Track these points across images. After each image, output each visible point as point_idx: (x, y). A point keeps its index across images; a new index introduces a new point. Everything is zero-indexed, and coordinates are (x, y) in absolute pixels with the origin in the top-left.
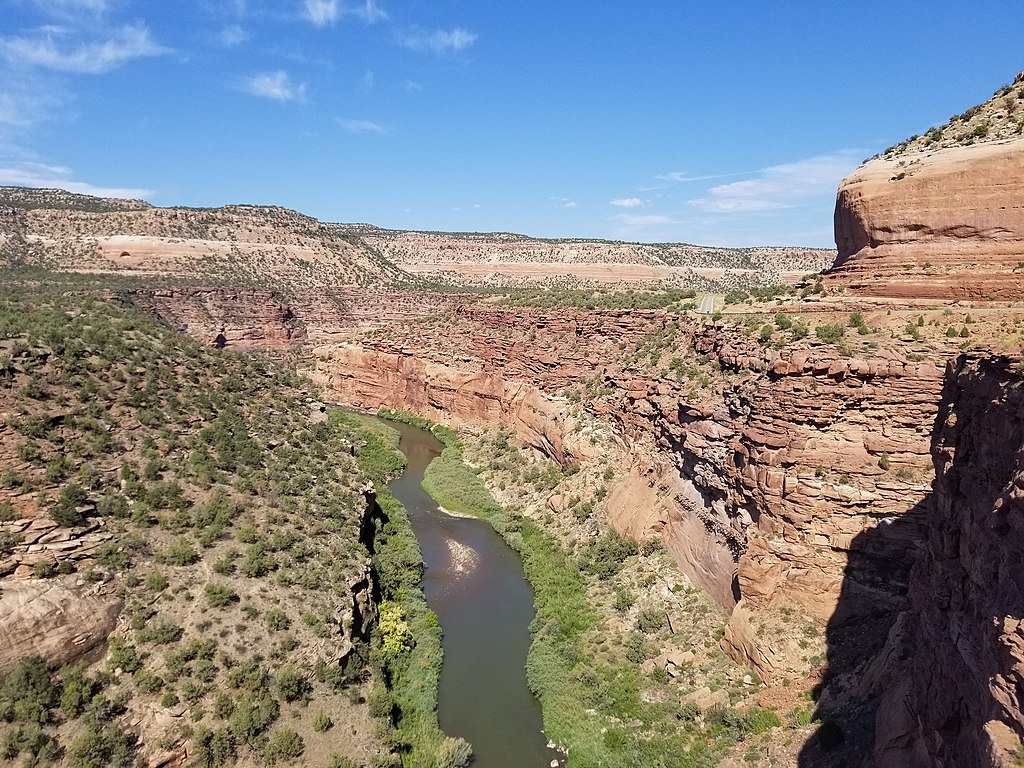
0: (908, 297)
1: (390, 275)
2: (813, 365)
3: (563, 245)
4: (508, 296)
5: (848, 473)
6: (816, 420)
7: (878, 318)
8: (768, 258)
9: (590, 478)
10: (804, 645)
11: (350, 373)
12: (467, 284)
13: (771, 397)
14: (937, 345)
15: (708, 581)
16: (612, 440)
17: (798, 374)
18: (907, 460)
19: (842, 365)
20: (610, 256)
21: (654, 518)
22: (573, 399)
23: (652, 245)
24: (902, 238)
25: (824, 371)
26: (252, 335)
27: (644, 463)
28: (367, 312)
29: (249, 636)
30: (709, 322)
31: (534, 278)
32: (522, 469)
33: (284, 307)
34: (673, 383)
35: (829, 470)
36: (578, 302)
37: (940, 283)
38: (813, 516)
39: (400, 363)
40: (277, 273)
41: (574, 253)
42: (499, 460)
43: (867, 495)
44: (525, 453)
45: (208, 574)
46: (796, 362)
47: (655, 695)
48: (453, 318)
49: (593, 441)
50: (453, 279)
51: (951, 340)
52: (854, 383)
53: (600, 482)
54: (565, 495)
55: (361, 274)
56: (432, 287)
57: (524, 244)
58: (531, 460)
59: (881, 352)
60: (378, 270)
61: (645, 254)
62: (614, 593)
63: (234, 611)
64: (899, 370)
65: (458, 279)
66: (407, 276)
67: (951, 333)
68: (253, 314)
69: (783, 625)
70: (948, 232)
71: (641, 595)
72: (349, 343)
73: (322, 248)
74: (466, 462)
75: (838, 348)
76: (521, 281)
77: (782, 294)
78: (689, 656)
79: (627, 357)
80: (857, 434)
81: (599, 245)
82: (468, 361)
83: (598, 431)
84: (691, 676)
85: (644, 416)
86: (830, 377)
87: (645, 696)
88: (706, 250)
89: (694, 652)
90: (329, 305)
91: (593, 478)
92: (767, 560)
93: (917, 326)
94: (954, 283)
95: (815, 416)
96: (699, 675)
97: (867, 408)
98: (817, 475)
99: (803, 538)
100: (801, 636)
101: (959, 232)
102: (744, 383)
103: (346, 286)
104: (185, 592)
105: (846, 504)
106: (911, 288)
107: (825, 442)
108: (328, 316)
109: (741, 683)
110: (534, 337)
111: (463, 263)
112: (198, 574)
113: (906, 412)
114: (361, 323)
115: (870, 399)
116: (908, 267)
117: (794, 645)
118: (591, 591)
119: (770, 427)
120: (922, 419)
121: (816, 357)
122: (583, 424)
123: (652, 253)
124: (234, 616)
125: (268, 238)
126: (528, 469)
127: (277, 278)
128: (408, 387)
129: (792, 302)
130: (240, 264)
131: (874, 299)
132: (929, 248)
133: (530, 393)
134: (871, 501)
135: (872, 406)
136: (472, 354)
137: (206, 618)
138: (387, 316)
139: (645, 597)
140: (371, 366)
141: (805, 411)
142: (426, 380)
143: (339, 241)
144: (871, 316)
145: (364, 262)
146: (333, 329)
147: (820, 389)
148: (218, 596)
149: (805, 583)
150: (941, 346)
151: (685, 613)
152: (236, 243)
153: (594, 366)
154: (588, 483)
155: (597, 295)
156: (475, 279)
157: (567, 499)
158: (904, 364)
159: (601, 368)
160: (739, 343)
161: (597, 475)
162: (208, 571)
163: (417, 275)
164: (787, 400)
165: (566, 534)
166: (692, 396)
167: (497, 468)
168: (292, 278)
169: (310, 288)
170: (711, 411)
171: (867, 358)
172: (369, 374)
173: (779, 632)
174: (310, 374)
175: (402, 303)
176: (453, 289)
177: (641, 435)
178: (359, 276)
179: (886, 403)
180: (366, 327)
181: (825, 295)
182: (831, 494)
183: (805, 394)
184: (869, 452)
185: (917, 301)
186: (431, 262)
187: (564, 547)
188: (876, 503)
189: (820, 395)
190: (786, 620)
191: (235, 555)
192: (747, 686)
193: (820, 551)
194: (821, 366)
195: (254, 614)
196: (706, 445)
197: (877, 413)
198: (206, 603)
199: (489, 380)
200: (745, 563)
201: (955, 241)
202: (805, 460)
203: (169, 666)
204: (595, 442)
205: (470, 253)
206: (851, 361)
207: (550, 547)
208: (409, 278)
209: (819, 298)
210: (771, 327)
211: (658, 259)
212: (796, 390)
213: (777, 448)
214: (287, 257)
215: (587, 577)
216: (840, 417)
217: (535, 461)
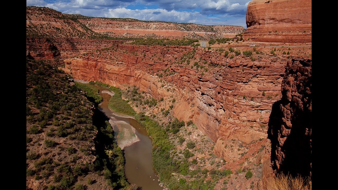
0: (270, 42)
1: (90, 33)
2: (243, 64)
3: (151, 23)
4: (135, 41)
5: (253, 98)
6: (244, 81)
7: (262, 48)
8: (219, 29)
9: (167, 102)
10: (239, 150)
11: (78, 68)
12: (117, 36)
13: (229, 74)
14: (280, 57)
15: (208, 133)
16: (174, 90)
17: (238, 67)
18: (270, 93)
19: (251, 63)
20: (167, 27)
21: (190, 115)
22: (160, 76)
23: (181, 24)
24: (268, 23)
25: (246, 66)
26: (40, 55)
27: (186, 97)
28: (82, 47)
29: (62, 156)
30: (207, 50)
31: (140, 35)
32: (143, 100)
33: (52, 45)
34: (195, 71)
35: (247, 97)
36: (160, 43)
37: (280, 37)
38: (242, 111)
39: (96, 65)
40: (48, 32)
41: (155, 26)
42: (135, 98)
43: (258, 104)
44: (143, 95)
45: (45, 137)
46: (238, 63)
47: (193, 167)
48: (115, 49)
49: (168, 90)
50: (112, 35)
51: (284, 55)
52: (255, 69)
53: (171, 104)
54: (159, 108)
55: (79, 33)
56: (105, 38)
57: (137, 23)
58: (146, 97)
59: (263, 59)
60: (85, 31)
61: (179, 27)
62: (178, 138)
63: (56, 148)
64: (269, 65)
65: (114, 35)
66: (96, 33)
67: (284, 53)
68: (40, 47)
69: (232, 144)
70: (282, 21)
71: (187, 138)
72: (77, 58)
73: (64, 24)
74: (123, 98)
75: (251, 58)
76: (136, 36)
77: (230, 41)
78: (203, 155)
79: (178, 62)
80: (255, 85)
81: (163, 23)
82: (122, 64)
83: (170, 87)
84: (204, 161)
85: (185, 81)
86: (248, 67)
87: (191, 168)
88: (199, 26)
89: (205, 154)
90: (68, 44)
91: (168, 102)
92: (227, 125)
93: (274, 51)
94: (284, 37)
95: (243, 80)
96: (207, 160)
97: (259, 77)
98: (244, 98)
99: (238, 118)
100: (238, 147)
101: (286, 21)
102: (220, 70)
103: (74, 37)
104: (38, 143)
105: (252, 107)
106: (271, 39)
107: (246, 88)
108: (68, 48)
109: (220, 162)
110: (145, 55)
111: (115, 29)
112: (41, 137)
113: (270, 78)
114: (80, 51)
115: (260, 74)
116: (270, 32)
117: (236, 150)
118: (170, 138)
119: (229, 84)
120: (275, 80)
121: (244, 61)
122: (164, 85)
123: (181, 27)
124: (56, 150)
125: (43, 19)
126: (145, 99)
127: (48, 34)
128: (100, 73)
129: (233, 43)
130: (34, 29)
131: (259, 43)
132: (277, 26)
133: (144, 75)
134: (259, 106)
135: (260, 76)
136: (123, 61)
137: (47, 151)
138: (89, 48)
139: (188, 138)
140: (85, 66)
141: (240, 78)
142: (107, 71)
143: (70, 21)
144: (259, 48)
145: (80, 29)
146: (70, 53)
147: (245, 71)
148: (50, 144)
149: (239, 131)
150: (281, 58)
151: (201, 143)
152: (31, 21)
153: (166, 65)
154: (167, 104)
155: (165, 41)
156: (120, 35)
157: (160, 109)
158: (270, 63)
159: (169, 66)
160: (218, 57)
161: (170, 101)
162: (44, 135)
163: (99, 33)
164: (235, 75)
165: (160, 121)
166: (203, 74)
167: (134, 100)
168: (54, 34)
169: (61, 38)
170: (209, 79)
171: (259, 61)
172: (85, 69)
173: (231, 146)
174: (63, 69)
175: (94, 43)
176: (113, 39)
177: (184, 88)
178: (78, 34)
179: (264, 75)
180: (82, 52)
181: (244, 41)
182: (247, 104)
183: (240, 73)
184: (259, 91)
185: (273, 43)
186: (104, 29)
187: (160, 124)
188: (261, 106)
189: (245, 73)
190: (233, 143)
191: (53, 130)
192: (222, 163)
193: (244, 122)
194: (245, 64)
195: (63, 149)
196: (207, 90)
197: (262, 79)
198: (46, 146)
199: (129, 71)
200: (221, 127)
201: (285, 24)
202: (240, 94)
203: (36, 167)
204: (169, 90)
205: (118, 26)
206: (255, 62)
207: (156, 125)
208: (96, 34)
209: (242, 42)
210: (228, 52)
211: (183, 28)
212: (238, 72)
213: (231, 90)
214: (51, 27)
215: (169, 134)
216: (251, 80)
217: (147, 97)
